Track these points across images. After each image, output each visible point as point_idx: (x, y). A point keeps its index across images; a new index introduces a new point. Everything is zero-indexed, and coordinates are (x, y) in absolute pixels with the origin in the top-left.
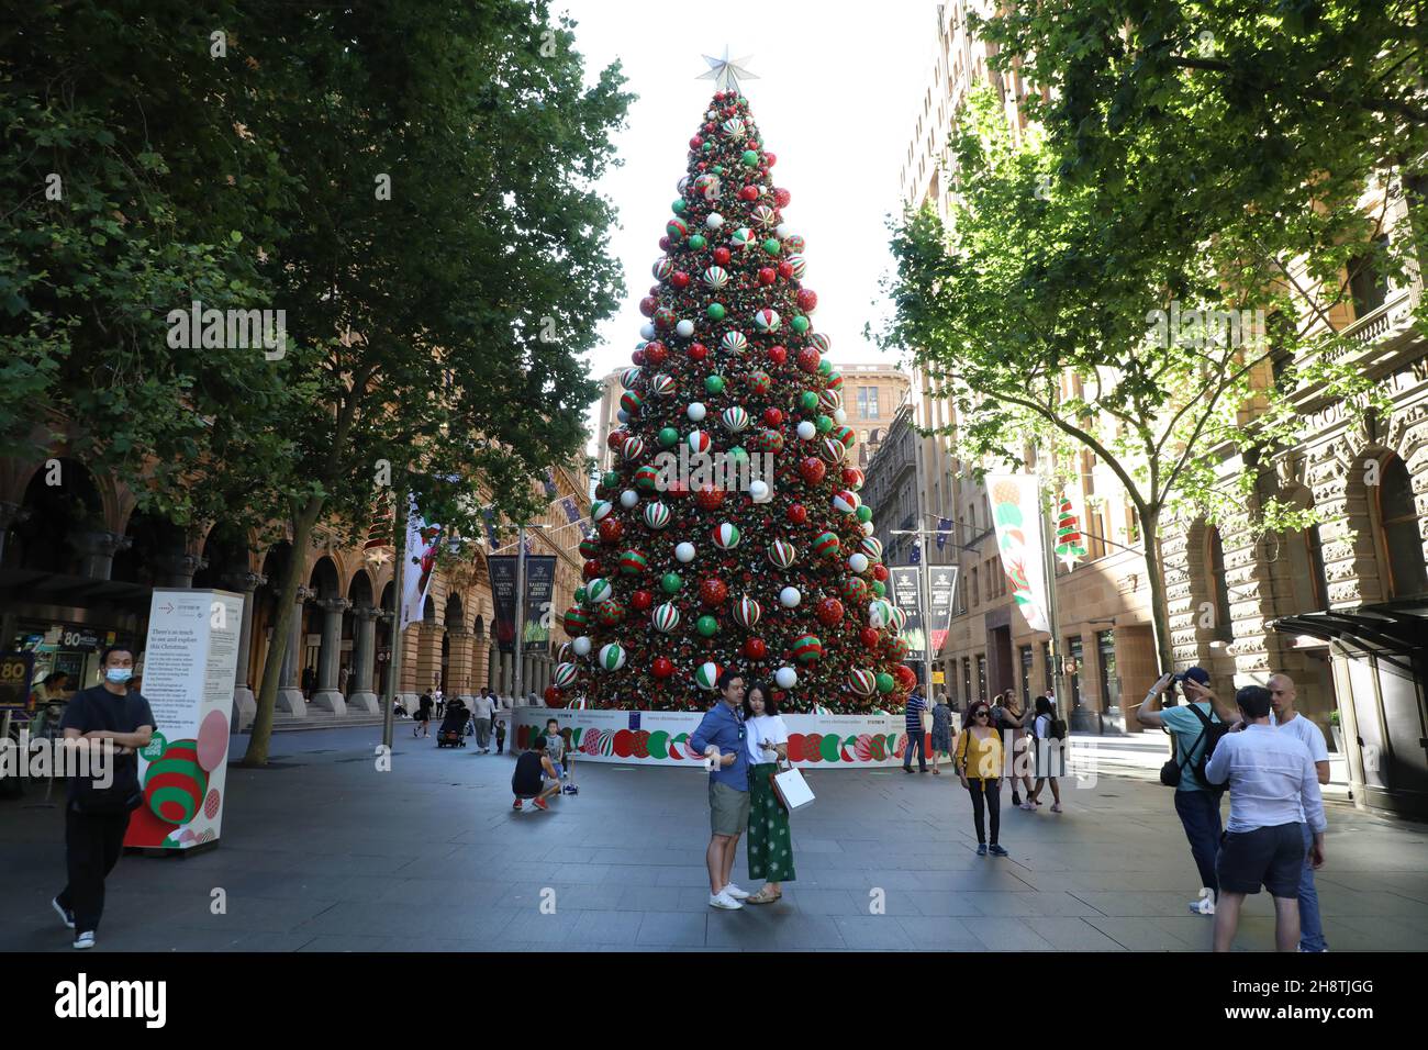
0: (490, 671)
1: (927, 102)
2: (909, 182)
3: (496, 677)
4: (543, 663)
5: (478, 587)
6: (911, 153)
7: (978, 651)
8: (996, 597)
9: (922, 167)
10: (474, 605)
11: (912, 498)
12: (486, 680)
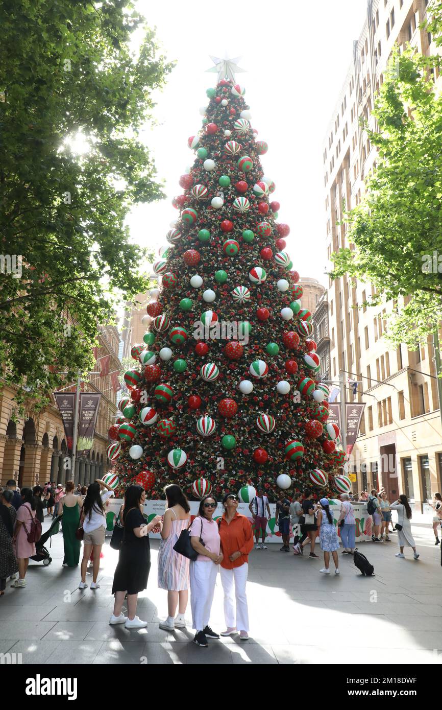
0: (52, 470)
1: (344, 106)
2: (329, 159)
3: (56, 474)
4: (86, 465)
5: (46, 414)
6: (331, 141)
7: (374, 461)
8: (386, 424)
9: (338, 149)
10: (43, 426)
11: (327, 361)
12: (48, 476)
